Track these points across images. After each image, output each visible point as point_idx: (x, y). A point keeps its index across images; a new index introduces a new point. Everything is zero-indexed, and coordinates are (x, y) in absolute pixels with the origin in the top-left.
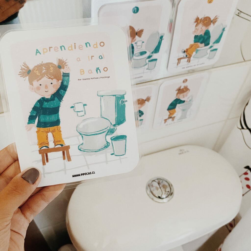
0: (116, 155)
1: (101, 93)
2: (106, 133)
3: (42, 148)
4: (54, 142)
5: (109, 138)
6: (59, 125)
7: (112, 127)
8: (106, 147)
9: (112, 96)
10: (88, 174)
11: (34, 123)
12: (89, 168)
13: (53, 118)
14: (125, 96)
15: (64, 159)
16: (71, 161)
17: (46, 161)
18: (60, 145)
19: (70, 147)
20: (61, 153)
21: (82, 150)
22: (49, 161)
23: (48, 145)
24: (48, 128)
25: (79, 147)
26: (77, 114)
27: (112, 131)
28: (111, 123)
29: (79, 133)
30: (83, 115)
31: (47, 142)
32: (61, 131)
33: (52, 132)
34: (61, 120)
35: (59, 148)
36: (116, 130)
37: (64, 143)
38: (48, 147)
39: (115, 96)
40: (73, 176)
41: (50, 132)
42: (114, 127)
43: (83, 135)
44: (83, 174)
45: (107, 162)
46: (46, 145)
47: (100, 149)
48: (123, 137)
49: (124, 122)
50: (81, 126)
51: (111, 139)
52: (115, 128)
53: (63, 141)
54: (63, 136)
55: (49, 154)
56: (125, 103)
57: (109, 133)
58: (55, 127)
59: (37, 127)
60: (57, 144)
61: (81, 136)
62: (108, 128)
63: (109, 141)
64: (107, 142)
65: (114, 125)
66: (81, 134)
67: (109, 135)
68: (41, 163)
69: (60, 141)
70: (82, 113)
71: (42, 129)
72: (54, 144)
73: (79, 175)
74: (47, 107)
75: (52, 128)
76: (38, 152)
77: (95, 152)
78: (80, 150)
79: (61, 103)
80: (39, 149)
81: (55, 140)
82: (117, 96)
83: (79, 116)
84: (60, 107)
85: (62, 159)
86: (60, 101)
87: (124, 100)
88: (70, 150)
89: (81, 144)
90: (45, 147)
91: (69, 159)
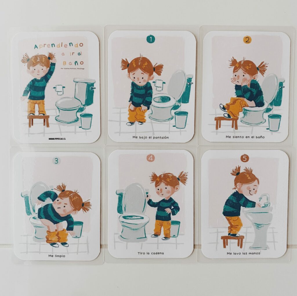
0: (83, 129)
1: (77, 80)
2: (77, 110)
3: (30, 115)
4: (39, 112)
5: (79, 114)
6: (44, 99)
7: (82, 107)
8: (76, 121)
9: (85, 83)
10: (60, 139)
11: (27, 96)
12: (61, 135)
13: (40, 94)
14: (94, 84)
15: (44, 125)
16: (49, 127)
17: (31, 125)
18: (43, 114)
19: (50, 116)
20: (43, 120)
21: (58, 120)
22: (34, 125)
23: (35, 113)
24: (36, 101)
25: (56, 118)
26: (57, 93)
27: (81, 110)
28: (82, 104)
29: (57, 107)
30: (61, 94)
31: (34, 111)
32: (44, 104)
33: (38, 104)
34: (45, 96)
35: (42, 116)
36: (85, 109)
37: (46, 113)
38: (34, 115)
39: (86, 84)
40: (49, 139)
41: (37, 104)
42: (83, 107)
43: (60, 109)
44: (57, 139)
45: (75, 132)
46: (33, 113)
47: (71, 121)
48: (90, 115)
49: (92, 104)
50: (59, 102)
51: (80, 115)
52: (85, 107)
53: (45, 112)
54: (46, 108)
55: (34, 120)
56: (94, 90)
57: (79, 111)
58: (41, 101)
59: (29, 99)
60: (40, 113)
61: (58, 110)
62: (79, 107)
63: (79, 117)
64: (77, 117)
65: (84, 105)
66: (58, 108)
67: (79, 112)
68: (28, 126)
69: (43, 111)
70: (61, 93)
71: (32, 101)
72: (38, 113)
73: (54, 139)
74: (37, 85)
75: (38, 101)
76: (27, 117)
77: (68, 123)
78: (57, 120)
79: (47, 84)
80: (28, 115)
81: (39, 110)
82: (88, 83)
83: (59, 95)
84: (46, 87)
85: (43, 124)
86: (47, 83)
87: (93, 87)
88: (49, 119)
89: (58, 116)
90: (33, 114)
91: (48, 126)
